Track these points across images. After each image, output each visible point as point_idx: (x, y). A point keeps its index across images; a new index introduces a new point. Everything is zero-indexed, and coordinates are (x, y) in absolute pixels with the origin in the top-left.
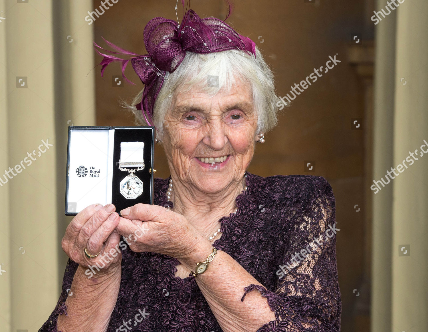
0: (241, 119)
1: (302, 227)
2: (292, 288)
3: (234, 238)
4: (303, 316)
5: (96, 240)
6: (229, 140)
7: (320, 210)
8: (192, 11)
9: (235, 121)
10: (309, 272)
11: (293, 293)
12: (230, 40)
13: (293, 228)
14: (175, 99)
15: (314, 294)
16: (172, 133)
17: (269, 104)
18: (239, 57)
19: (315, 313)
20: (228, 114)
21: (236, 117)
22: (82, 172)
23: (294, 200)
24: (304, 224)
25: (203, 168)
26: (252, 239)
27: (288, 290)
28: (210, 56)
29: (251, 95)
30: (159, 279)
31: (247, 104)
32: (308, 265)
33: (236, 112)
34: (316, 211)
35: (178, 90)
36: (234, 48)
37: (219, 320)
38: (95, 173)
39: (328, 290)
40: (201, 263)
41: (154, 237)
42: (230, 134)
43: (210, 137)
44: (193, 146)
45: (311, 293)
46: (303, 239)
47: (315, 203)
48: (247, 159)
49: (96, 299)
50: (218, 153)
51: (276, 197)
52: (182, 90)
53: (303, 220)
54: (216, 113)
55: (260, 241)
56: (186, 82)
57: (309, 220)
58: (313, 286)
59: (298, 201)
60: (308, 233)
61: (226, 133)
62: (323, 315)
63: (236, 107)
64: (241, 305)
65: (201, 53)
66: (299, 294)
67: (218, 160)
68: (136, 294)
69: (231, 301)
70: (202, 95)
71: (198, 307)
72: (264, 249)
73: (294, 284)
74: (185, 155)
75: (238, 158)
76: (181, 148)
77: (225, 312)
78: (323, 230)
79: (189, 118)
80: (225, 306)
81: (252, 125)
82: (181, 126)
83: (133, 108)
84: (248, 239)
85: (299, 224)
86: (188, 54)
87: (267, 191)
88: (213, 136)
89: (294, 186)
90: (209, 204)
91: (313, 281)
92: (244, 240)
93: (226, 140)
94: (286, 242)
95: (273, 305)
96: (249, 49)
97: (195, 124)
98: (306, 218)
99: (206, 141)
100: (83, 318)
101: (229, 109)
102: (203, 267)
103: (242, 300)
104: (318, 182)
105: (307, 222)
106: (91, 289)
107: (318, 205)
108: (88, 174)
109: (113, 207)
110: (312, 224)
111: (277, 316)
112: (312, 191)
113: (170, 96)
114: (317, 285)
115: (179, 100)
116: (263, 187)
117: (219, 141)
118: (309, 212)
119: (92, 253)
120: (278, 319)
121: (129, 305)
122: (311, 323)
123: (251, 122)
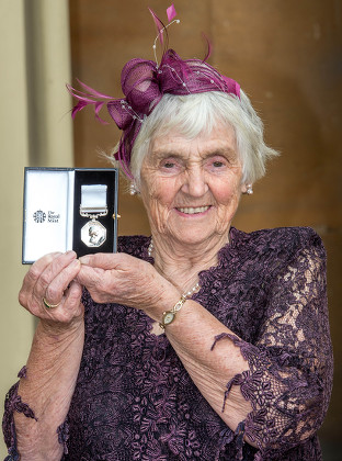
0: (223, 167)
1: (286, 278)
2: (272, 339)
3: (214, 291)
4: (281, 365)
5: (56, 287)
6: (210, 189)
7: (307, 261)
8: (172, 51)
9: (217, 169)
10: (292, 322)
11: (273, 344)
12: (212, 81)
13: (276, 279)
14: (152, 144)
15: (297, 344)
16: (150, 181)
17: (256, 152)
18: (221, 99)
19: (294, 362)
20: (209, 161)
21: (218, 164)
22: (40, 217)
23: (279, 251)
24: (289, 275)
25: (182, 218)
26: (232, 291)
27: (268, 341)
28: (190, 96)
29: (235, 140)
30: (133, 336)
31: (229, 149)
32: (291, 315)
33: (219, 159)
34: (302, 261)
35: (156, 134)
36: (216, 89)
37: (192, 374)
38: (53, 218)
39: (313, 341)
40: (168, 312)
41: (117, 286)
42: (211, 182)
43: (188, 185)
44: (170, 195)
45: (293, 344)
46: (286, 289)
47: (301, 254)
48: (231, 210)
49: (58, 358)
50: (198, 203)
51: (260, 249)
52: (159, 134)
53: (288, 271)
54: (195, 159)
55: (241, 293)
56: (163, 125)
57: (295, 270)
58: (295, 336)
59: (282, 252)
60: (292, 284)
61: (207, 180)
62: (304, 364)
63: (217, 154)
64: (211, 354)
65: (180, 94)
66: (280, 344)
67: (198, 210)
68: (109, 354)
69: (201, 351)
70: (181, 139)
71: (172, 363)
72: (244, 300)
73: (275, 335)
74: (163, 205)
75: (221, 210)
76: (159, 197)
77: (197, 365)
78: (309, 281)
79: (168, 165)
80: (195, 358)
81: (236, 173)
82: (158, 174)
83: (112, 158)
84: (228, 292)
85: (283, 275)
86: (166, 96)
87: (251, 244)
88: (191, 183)
89: (279, 237)
90: (191, 259)
91: (295, 332)
92: (224, 292)
93: (207, 189)
94: (268, 293)
95: (246, 355)
96: (232, 91)
97: (174, 171)
98: (291, 269)
99: (185, 189)
100: (45, 380)
101: (210, 155)
102: (170, 317)
103: (212, 348)
104: (305, 232)
105: (292, 273)
106: (52, 348)
107: (304, 256)
108: (46, 219)
109: (74, 254)
110: (297, 274)
111: (251, 365)
112: (299, 241)
113: (147, 141)
114: (301, 336)
115: (156, 144)
116: (247, 241)
117: (198, 189)
118: (294, 263)
119: (52, 302)
120: (252, 368)
121: (100, 366)
122: (290, 372)
123: (235, 170)
